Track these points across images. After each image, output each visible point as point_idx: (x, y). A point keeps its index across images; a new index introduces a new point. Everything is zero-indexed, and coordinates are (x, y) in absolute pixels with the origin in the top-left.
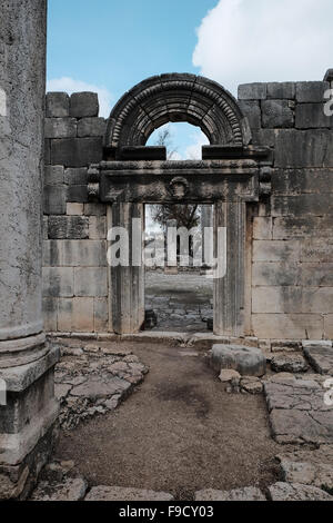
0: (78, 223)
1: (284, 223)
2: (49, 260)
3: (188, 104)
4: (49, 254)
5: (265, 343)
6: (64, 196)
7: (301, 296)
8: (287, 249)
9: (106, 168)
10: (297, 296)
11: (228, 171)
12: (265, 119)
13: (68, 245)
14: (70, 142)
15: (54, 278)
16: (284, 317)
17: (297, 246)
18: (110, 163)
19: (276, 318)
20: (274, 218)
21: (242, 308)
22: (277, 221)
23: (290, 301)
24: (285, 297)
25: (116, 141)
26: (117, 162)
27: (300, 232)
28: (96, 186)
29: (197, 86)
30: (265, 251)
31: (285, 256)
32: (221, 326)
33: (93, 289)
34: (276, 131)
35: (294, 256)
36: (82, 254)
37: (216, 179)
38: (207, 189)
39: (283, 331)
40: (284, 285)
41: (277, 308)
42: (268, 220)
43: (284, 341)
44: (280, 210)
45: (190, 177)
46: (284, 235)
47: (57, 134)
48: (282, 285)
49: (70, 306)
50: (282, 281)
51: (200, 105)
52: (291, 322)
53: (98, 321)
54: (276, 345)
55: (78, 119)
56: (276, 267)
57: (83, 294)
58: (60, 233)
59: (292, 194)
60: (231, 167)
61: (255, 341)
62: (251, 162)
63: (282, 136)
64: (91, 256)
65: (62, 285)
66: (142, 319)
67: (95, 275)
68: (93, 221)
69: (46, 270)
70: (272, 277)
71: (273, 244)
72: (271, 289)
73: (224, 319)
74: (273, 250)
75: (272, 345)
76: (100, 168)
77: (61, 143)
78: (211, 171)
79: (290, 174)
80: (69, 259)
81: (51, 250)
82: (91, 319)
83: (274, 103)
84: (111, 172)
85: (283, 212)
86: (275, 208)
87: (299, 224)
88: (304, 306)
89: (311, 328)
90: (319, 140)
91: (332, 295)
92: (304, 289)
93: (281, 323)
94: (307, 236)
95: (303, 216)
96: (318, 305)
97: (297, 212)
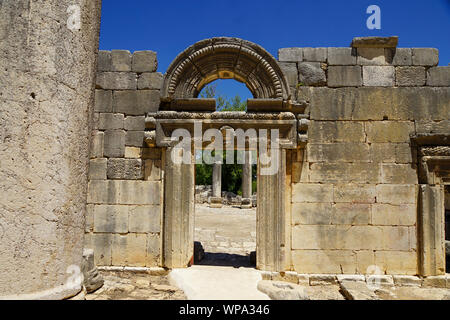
1: (320, 168)
2: (106, 198)
4: (107, 193)
5: (303, 278)
6: (123, 140)
7: (335, 234)
8: (322, 191)
9: (162, 117)
10: (333, 234)
11: (270, 122)
12: (302, 78)
13: (124, 185)
14: (131, 92)
15: (110, 216)
16: (321, 253)
17: (331, 189)
18: (165, 112)
19: (313, 254)
20: (310, 164)
21: (283, 245)
22: (313, 166)
23: (327, 239)
24: (321, 235)
25: (171, 93)
26: (172, 112)
27: (334, 175)
28: (153, 133)
29: (243, 48)
30: (303, 192)
31: (320, 196)
32: (264, 261)
33: (146, 227)
34: (311, 88)
35: (329, 197)
36: (137, 193)
39: (320, 266)
41: (314, 245)
42: (305, 166)
43: (322, 276)
44: (315, 157)
45: (236, 126)
46: (320, 178)
47: (119, 86)
48: (319, 223)
49: (124, 242)
50: (319, 219)
52: (327, 258)
53: (151, 256)
54: (315, 279)
55: (139, 74)
56: (313, 207)
57: (137, 230)
58: (118, 175)
59: (325, 143)
60: (272, 119)
61: (295, 276)
62: (289, 114)
63: (316, 93)
64: (146, 195)
65: (117, 221)
66: (191, 254)
67: (149, 213)
69: (102, 209)
70: (309, 216)
71: (309, 186)
72: (309, 228)
73: (267, 255)
74: (310, 192)
75: (310, 279)
76: (156, 117)
77: (123, 95)
78: (255, 122)
79: (324, 125)
80: (125, 197)
81: (109, 189)
82: (143, 254)
83: (308, 65)
84: (166, 121)
85: (318, 157)
86: (312, 155)
87: (332, 168)
88: (338, 242)
89: (345, 263)
90: (347, 96)
91: (363, 233)
92: (338, 227)
93: (317, 259)
94: (340, 180)
95: (336, 162)
96: (351, 242)
97: (331, 159)
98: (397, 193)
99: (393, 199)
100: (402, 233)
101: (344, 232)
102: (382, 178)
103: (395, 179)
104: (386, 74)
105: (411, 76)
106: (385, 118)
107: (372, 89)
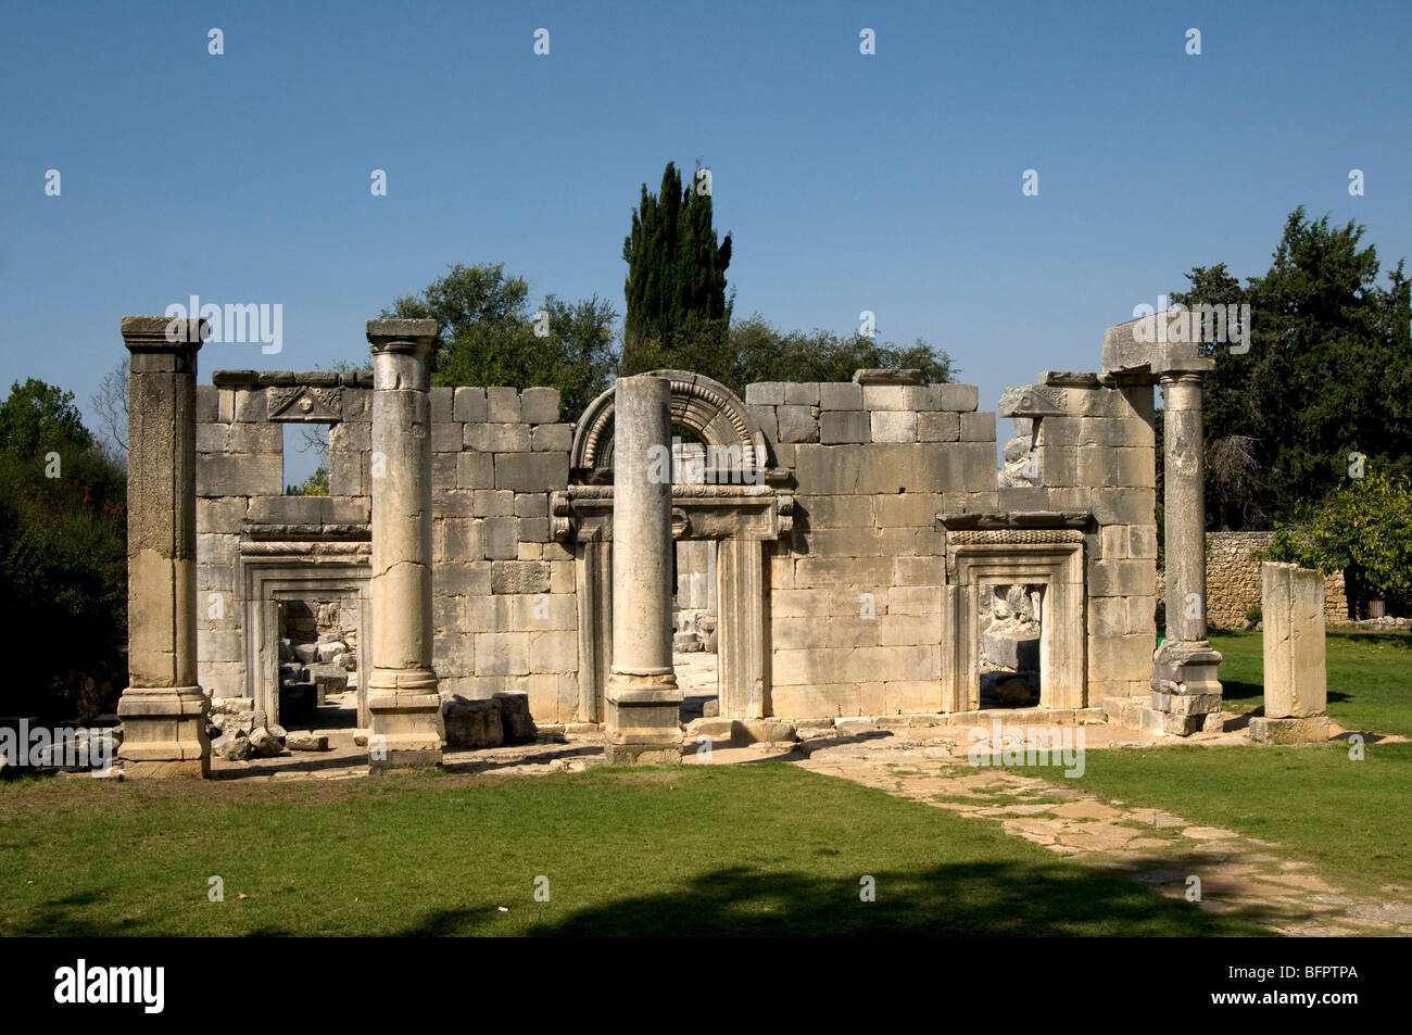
0: (536, 571)
1: (809, 566)
2: (493, 623)
3: (686, 411)
4: (493, 616)
6: (515, 533)
7: (832, 662)
8: (813, 600)
9: (576, 496)
10: (827, 662)
11: (738, 501)
12: (783, 431)
13: (521, 602)
14: (523, 457)
15: (501, 651)
16: (811, 689)
17: (826, 596)
18: (582, 488)
19: (800, 692)
20: (796, 560)
22: (799, 565)
23: (820, 668)
24: (812, 663)
25: (590, 460)
26: (590, 488)
27: (829, 577)
28: (565, 521)
29: (697, 388)
30: (786, 603)
31: (811, 609)
32: (731, 705)
33: (557, 663)
34: (797, 445)
35: (823, 609)
37: (722, 510)
38: (712, 523)
39: (811, 707)
40: (811, 647)
41: (802, 679)
42: (789, 564)
43: (814, 719)
44: (803, 549)
45: (689, 509)
46: (810, 582)
47: (504, 447)
48: (808, 648)
50: (808, 641)
51: (700, 412)
52: (820, 697)
53: (565, 707)
55: (534, 426)
56: (799, 623)
57: (542, 671)
58: (511, 587)
59: (818, 529)
60: (741, 496)
62: (766, 489)
63: (805, 454)
64: (554, 617)
65: (514, 658)
67: (561, 644)
68: (556, 568)
69: (486, 640)
70: (796, 638)
71: (796, 594)
72: (795, 654)
73: (735, 696)
74: (796, 602)
75: (798, 725)
76: (570, 498)
77: (510, 460)
78: (717, 501)
79: (816, 503)
80: (523, 622)
81: (497, 609)
82: (554, 704)
83: (793, 410)
84: (583, 502)
85: (807, 551)
86: (798, 547)
87: (828, 567)
88: (836, 672)
89: (845, 701)
90: (850, 458)
91: (870, 659)
92: (836, 651)
93: (807, 697)
94: (838, 583)
95: (832, 558)
96: (853, 672)
97: (825, 553)
98: (917, 600)
99: (912, 608)
100: (922, 655)
101: (844, 658)
102: (897, 578)
103: (915, 580)
104: (904, 424)
105: (939, 427)
106: (902, 491)
107: (885, 447)
